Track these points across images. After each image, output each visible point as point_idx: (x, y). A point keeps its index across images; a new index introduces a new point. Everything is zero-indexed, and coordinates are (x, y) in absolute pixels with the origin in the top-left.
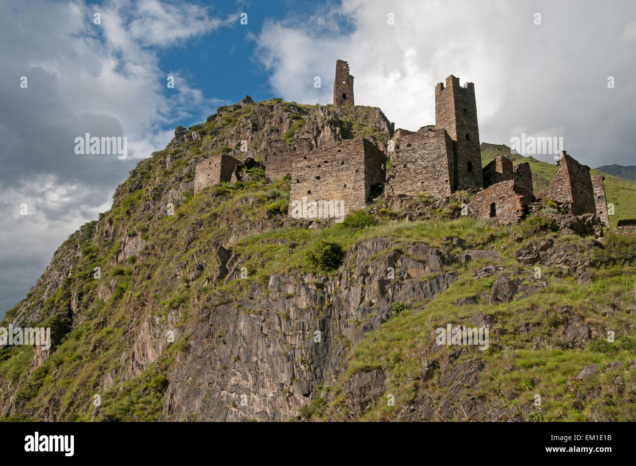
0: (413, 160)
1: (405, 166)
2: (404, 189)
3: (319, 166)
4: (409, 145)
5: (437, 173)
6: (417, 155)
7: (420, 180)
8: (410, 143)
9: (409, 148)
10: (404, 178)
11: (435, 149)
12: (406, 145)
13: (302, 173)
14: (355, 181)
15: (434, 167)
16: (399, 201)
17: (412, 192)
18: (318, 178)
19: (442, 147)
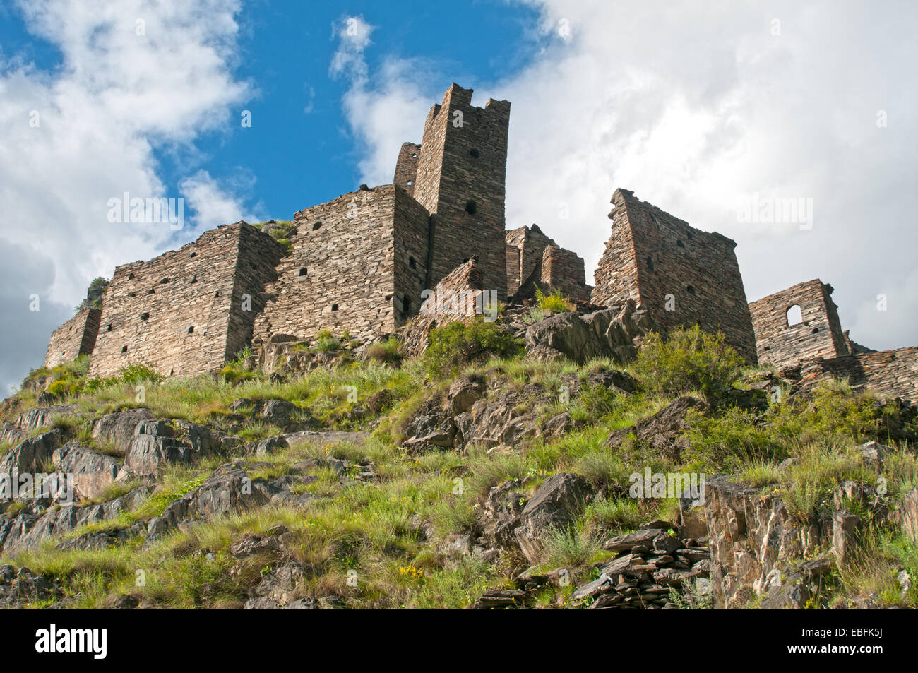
0: (322, 258)
1: (304, 272)
2: (294, 324)
3: (152, 292)
4: (317, 226)
5: (368, 282)
6: (331, 246)
7: (331, 299)
8: (321, 220)
9: (316, 231)
10: (296, 299)
11: (370, 228)
12: (311, 225)
13: (121, 310)
14: (211, 318)
15: (363, 269)
16: (274, 349)
17: (310, 330)
18: (146, 317)
19: (385, 223)
